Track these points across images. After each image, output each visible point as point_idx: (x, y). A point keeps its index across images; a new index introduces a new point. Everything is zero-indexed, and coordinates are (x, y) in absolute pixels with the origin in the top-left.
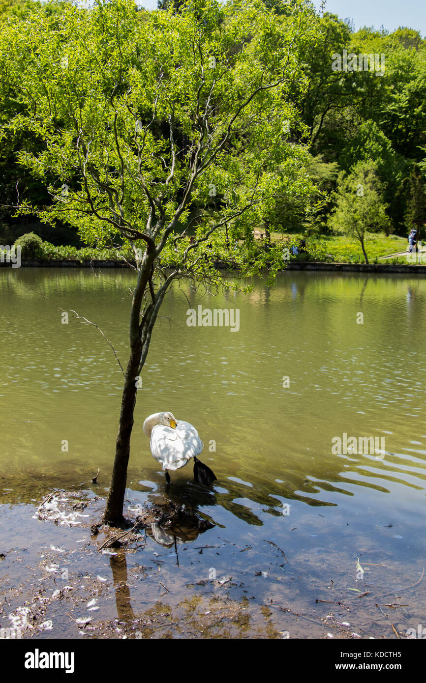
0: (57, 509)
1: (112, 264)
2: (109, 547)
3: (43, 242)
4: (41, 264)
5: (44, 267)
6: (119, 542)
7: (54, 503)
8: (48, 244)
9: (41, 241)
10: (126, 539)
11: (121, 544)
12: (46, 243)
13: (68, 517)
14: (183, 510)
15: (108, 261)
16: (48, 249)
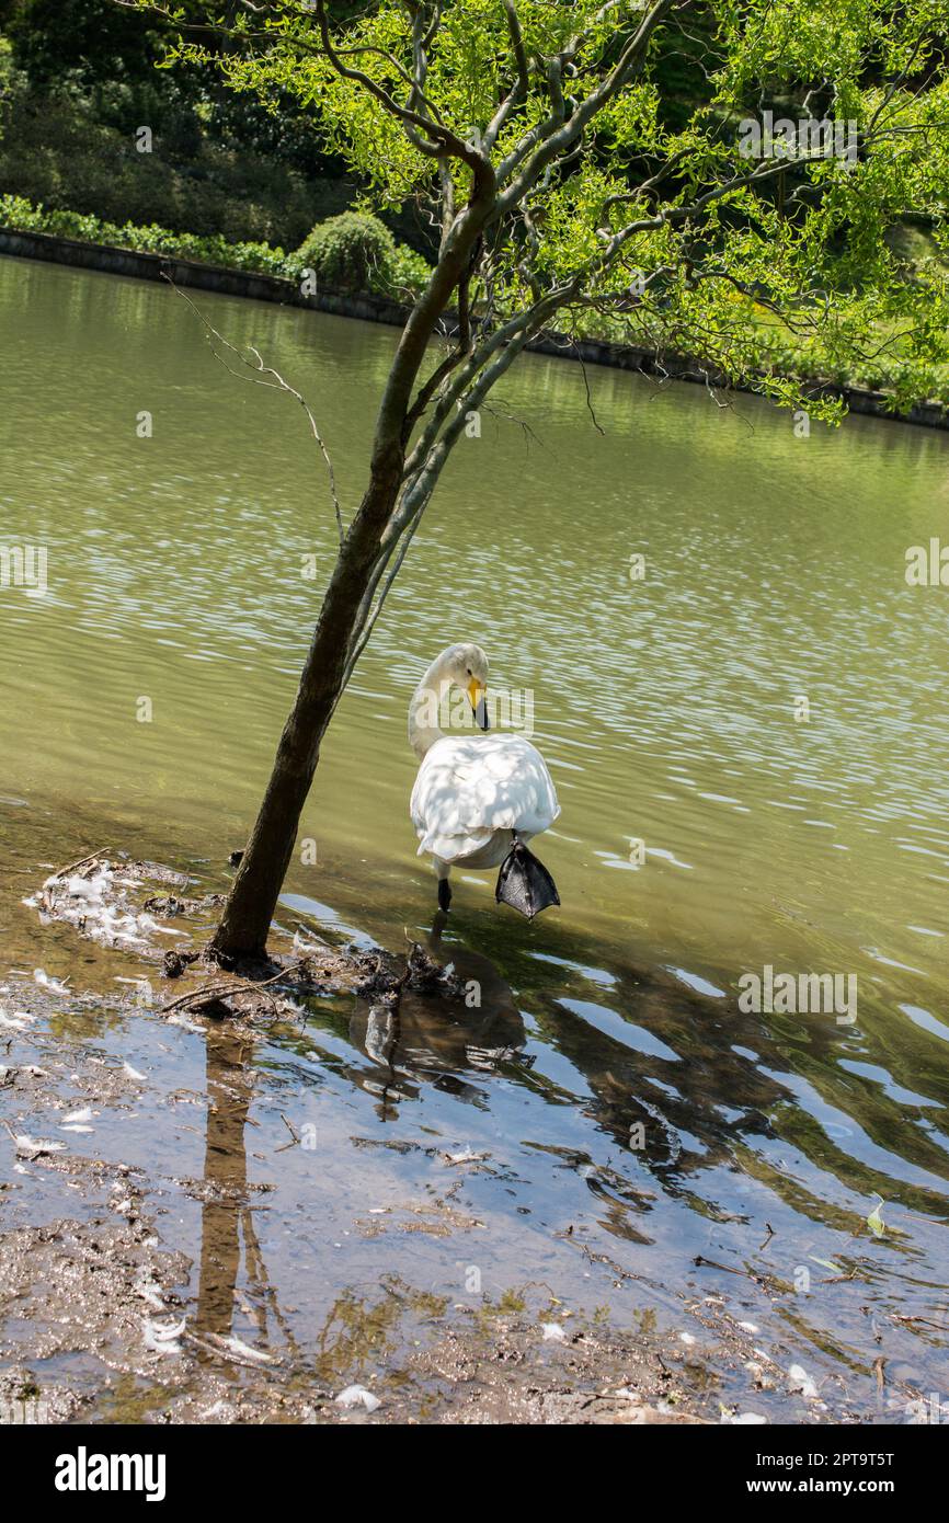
0: (99, 899)
1: (593, 352)
2: (192, 1011)
3: (397, 245)
4: (378, 311)
5: (385, 322)
6: (224, 1006)
7: (100, 883)
8: (409, 253)
9: (390, 243)
10: (249, 1006)
11: (228, 1013)
12: (406, 250)
13: (118, 922)
14: (445, 979)
15: (585, 342)
16: (406, 271)
